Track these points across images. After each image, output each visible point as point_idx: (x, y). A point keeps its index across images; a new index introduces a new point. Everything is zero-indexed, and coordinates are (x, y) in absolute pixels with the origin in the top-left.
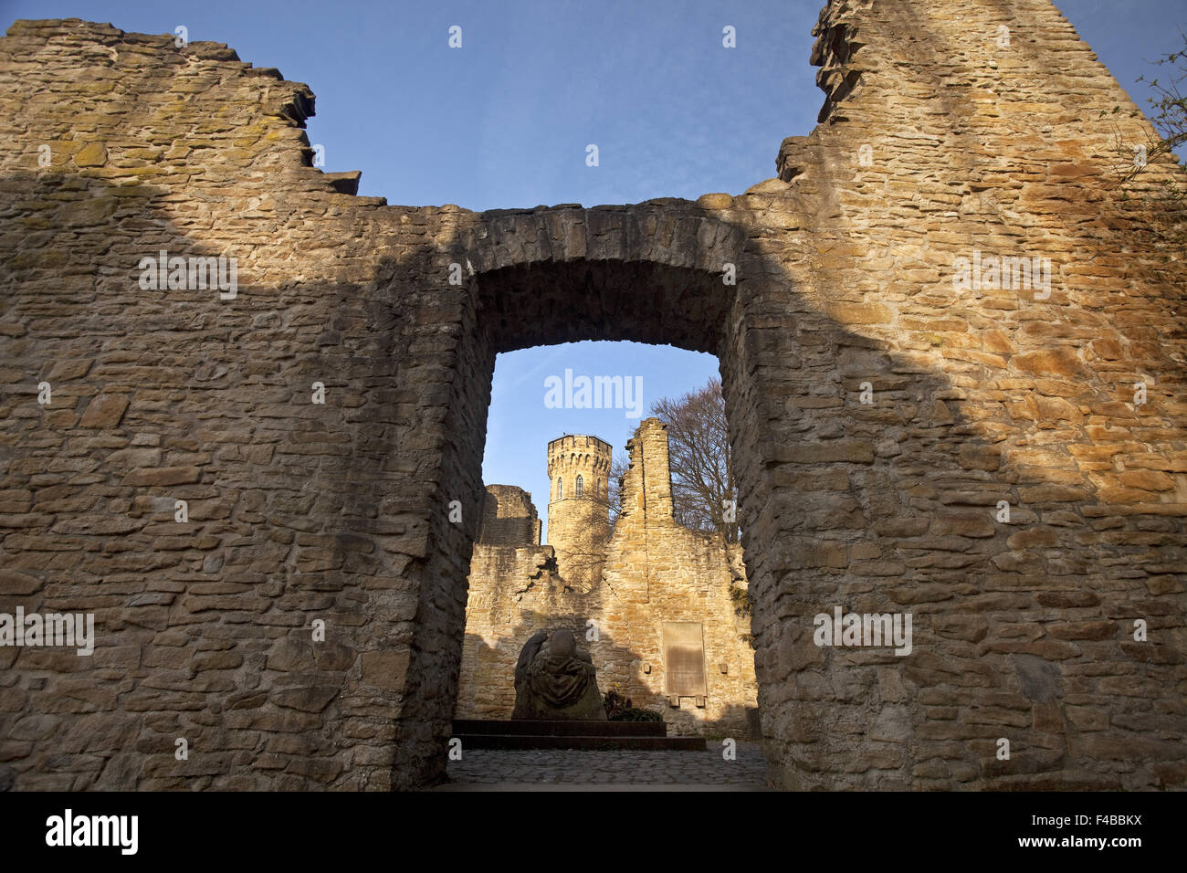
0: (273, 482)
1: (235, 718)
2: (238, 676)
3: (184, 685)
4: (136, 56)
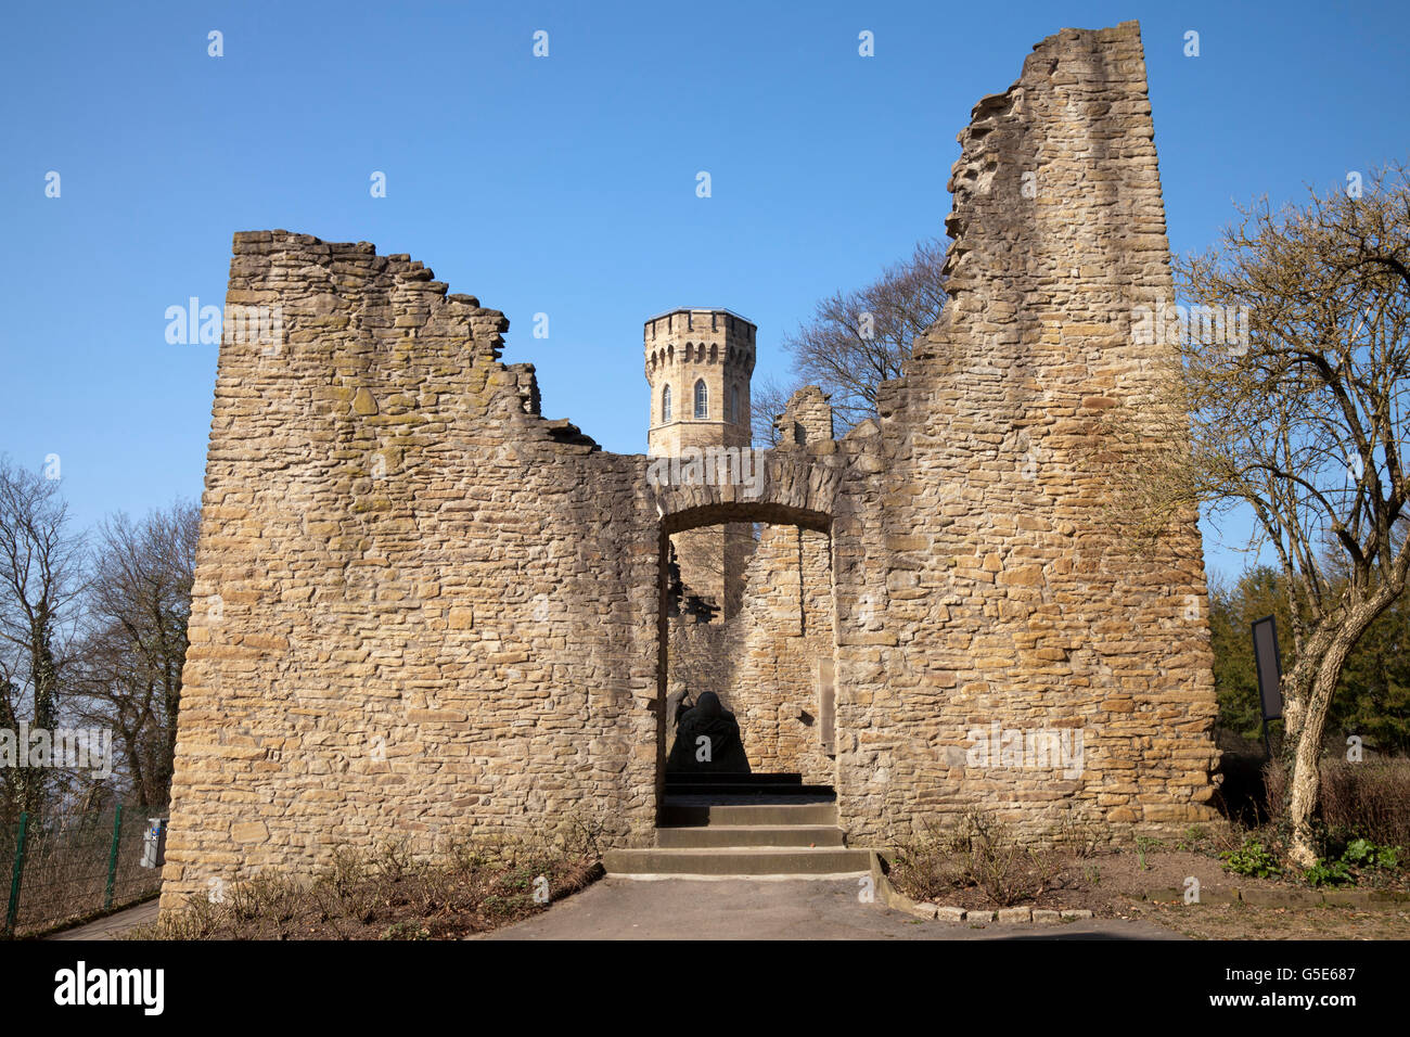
0: (569, 660)
1: (580, 776)
2: (577, 757)
3: (552, 762)
4: (352, 278)
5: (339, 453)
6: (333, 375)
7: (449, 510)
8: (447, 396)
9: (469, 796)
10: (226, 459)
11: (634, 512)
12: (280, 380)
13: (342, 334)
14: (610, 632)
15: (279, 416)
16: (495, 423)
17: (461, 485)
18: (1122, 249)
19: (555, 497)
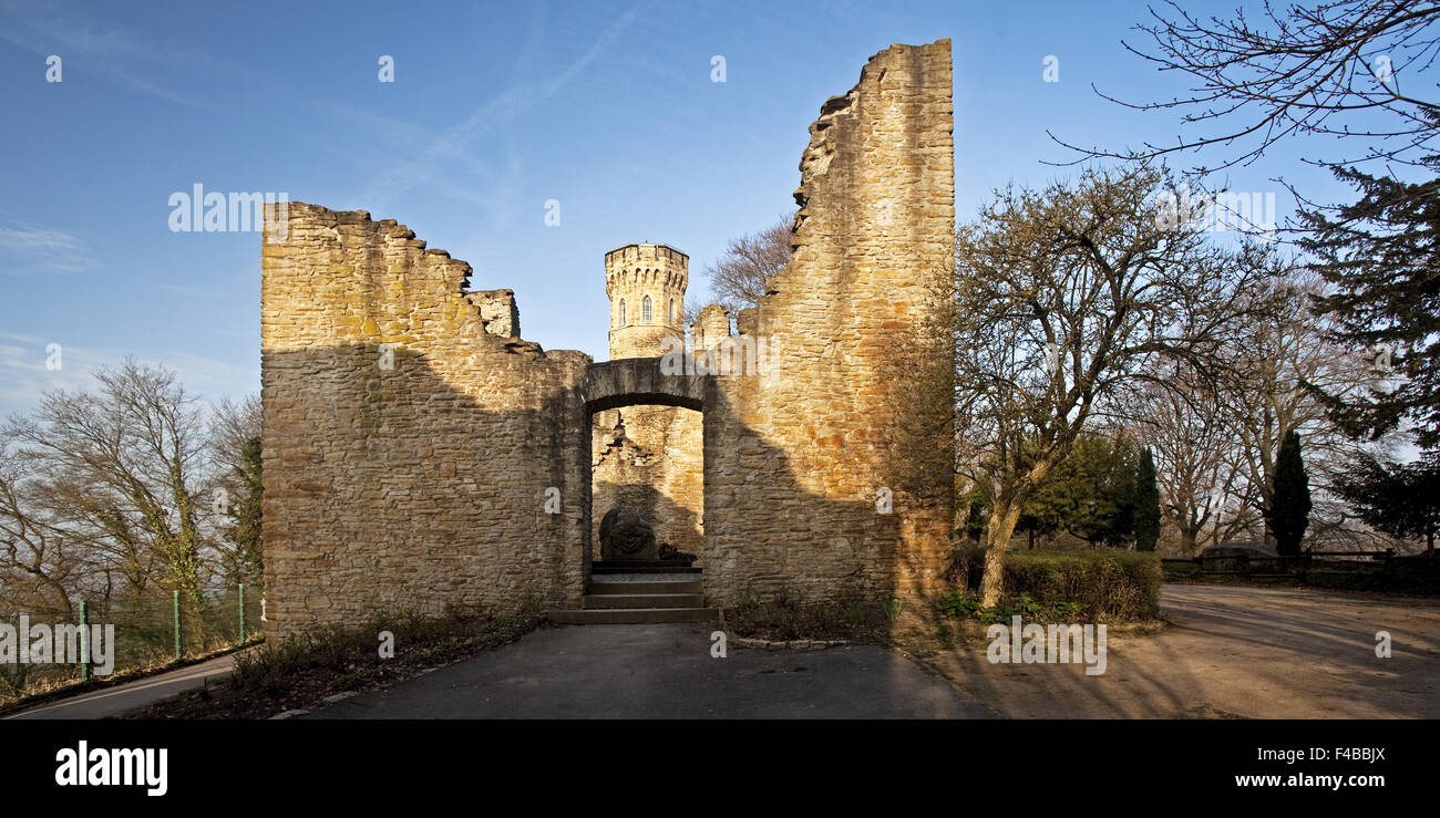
1: (533, 565)
3: (514, 557)
4: (354, 237)
5: (355, 362)
6: (346, 308)
8: (429, 322)
9: (460, 579)
12: (308, 312)
13: (350, 279)
16: (466, 340)
18: (920, 215)
19: (509, 390)
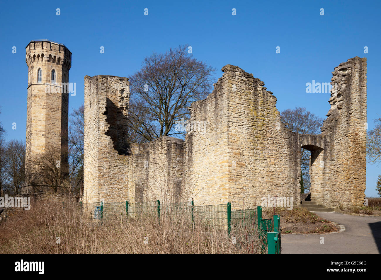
0: (289, 172)
4: (251, 82)
5: (251, 124)
6: (249, 106)
7: (270, 140)
8: (269, 115)
10: (231, 122)
11: (298, 145)
12: (240, 105)
13: (250, 96)
14: (294, 168)
15: (241, 113)
16: (277, 122)
17: (272, 134)
